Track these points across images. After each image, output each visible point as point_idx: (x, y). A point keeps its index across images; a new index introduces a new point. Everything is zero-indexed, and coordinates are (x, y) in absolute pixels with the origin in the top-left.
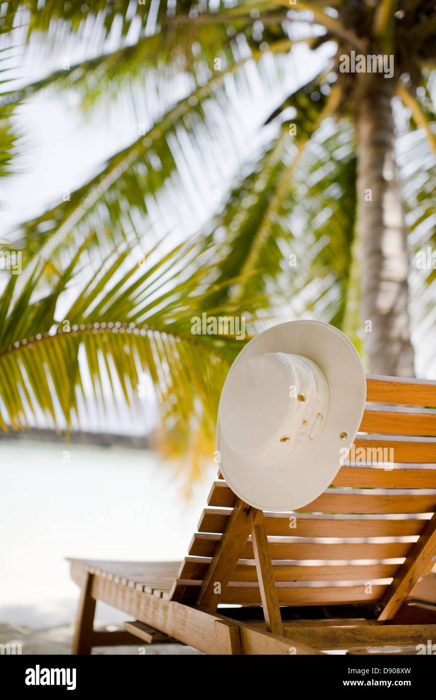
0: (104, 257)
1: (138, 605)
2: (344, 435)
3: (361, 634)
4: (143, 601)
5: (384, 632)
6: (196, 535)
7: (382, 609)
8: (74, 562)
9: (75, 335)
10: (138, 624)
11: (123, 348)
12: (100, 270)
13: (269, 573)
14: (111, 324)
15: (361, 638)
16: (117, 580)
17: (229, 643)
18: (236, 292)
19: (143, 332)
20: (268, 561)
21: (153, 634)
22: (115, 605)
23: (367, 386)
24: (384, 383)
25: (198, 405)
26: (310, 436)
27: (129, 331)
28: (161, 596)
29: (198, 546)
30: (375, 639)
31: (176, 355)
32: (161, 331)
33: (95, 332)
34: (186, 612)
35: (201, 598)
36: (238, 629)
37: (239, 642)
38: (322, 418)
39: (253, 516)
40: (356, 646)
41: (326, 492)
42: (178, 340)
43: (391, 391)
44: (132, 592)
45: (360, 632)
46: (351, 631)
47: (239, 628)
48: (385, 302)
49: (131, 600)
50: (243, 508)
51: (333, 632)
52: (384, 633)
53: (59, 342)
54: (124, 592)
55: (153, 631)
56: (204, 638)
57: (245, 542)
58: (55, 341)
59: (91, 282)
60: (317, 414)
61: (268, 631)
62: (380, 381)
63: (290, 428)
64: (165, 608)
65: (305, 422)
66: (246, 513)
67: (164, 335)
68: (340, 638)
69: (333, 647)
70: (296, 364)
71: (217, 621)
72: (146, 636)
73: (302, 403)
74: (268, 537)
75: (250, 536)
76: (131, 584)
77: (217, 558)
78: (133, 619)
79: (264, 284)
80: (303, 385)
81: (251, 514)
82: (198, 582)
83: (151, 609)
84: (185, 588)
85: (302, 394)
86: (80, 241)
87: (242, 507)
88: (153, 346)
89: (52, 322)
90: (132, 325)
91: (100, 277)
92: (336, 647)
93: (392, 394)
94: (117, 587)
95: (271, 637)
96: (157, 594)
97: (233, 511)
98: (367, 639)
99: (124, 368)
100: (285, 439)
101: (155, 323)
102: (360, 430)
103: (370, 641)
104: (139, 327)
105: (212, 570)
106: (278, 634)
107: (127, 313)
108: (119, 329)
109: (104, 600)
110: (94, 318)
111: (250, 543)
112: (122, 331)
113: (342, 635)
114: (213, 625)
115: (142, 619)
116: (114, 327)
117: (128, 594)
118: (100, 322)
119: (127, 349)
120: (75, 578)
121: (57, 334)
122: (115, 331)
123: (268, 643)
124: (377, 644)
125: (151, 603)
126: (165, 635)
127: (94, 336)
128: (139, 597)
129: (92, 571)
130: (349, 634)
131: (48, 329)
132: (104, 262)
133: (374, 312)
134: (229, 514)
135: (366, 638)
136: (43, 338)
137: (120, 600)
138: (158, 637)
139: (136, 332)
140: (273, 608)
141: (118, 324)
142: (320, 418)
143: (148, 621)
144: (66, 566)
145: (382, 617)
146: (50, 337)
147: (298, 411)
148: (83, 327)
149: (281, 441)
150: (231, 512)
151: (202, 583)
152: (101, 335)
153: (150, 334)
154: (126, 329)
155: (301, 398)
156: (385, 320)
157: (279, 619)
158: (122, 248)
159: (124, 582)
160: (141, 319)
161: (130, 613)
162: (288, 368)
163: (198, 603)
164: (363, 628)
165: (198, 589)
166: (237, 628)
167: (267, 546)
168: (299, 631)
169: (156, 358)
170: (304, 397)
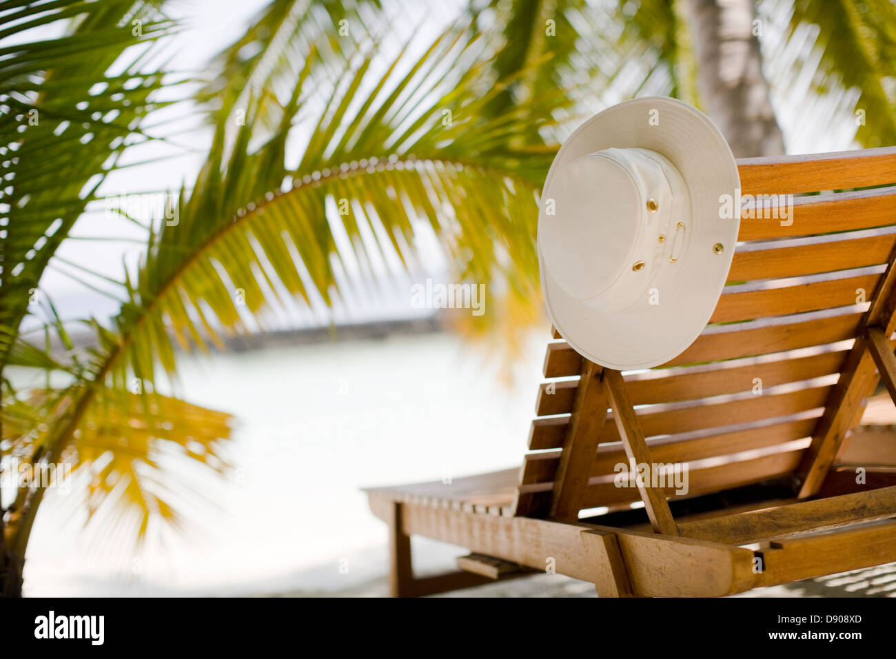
0: (334, 79)
1: (471, 531)
2: (718, 248)
3: (784, 517)
4: (476, 526)
5: (814, 509)
6: (535, 422)
7: (803, 482)
8: (372, 493)
9: (318, 185)
10: (474, 556)
11: (385, 192)
12: (332, 98)
13: (645, 455)
14: (363, 162)
15: (782, 522)
16: (435, 504)
17: (606, 560)
18: (523, 94)
19: (409, 165)
20: (641, 439)
21: (497, 566)
22: (438, 538)
23: (740, 175)
24: (762, 168)
25: (502, 253)
26: (671, 256)
27: (390, 168)
28: (501, 513)
29: (541, 436)
30: (803, 520)
31: (462, 191)
32: (433, 159)
33: (345, 177)
34: (539, 529)
35: (555, 506)
36: (615, 537)
37: (619, 554)
38: (684, 228)
39: (609, 382)
40: (779, 534)
41: (704, 334)
42: (460, 168)
43: (772, 178)
44: (458, 515)
45: (781, 514)
46: (768, 515)
47: (617, 536)
48: (731, 71)
49: (459, 528)
50: (594, 374)
51: (745, 521)
52: (813, 511)
53: (298, 198)
54: (447, 518)
55: (498, 562)
56: (570, 558)
57: (604, 421)
58: (293, 199)
59: (323, 117)
60: (676, 224)
61: (657, 532)
62: (755, 166)
63: (644, 250)
64: (509, 529)
65: (661, 238)
66: (599, 380)
67: (440, 165)
68: (755, 527)
69: (747, 540)
70: (636, 161)
71: (584, 531)
72: (490, 571)
73: (654, 212)
74: (635, 407)
75: (610, 410)
76: (456, 506)
77: (570, 448)
78: (466, 552)
79: (559, 77)
80: (651, 187)
81: (606, 380)
82: (548, 486)
83: (489, 534)
84: (531, 497)
85: (652, 200)
86: (298, 64)
87: (592, 372)
88: (426, 182)
89: (284, 173)
90: (393, 158)
91: (334, 108)
92: (752, 539)
93: (775, 180)
94: (437, 512)
95: (663, 539)
96: (494, 512)
97: (580, 381)
98: (792, 522)
99: (391, 218)
100: (638, 267)
101: (423, 151)
102: (739, 240)
103: (795, 524)
104: (403, 158)
105: (564, 466)
106: (670, 534)
107: (384, 141)
108: (375, 166)
109: (421, 533)
110: (339, 156)
111: (612, 421)
112: (381, 169)
113: (757, 522)
114: (580, 538)
115: (478, 549)
116: (369, 165)
117: (453, 520)
118: (349, 162)
119: (391, 192)
120: (377, 512)
121: (294, 189)
122: (371, 171)
123: (660, 549)
124: (807, 527)
125: (488, 526)
126: (514, 564)
127: (344, 182)
128: (469, 520)
129: (399, 499)
130: (767, 520)
131: (279, 184)
132: (337, 84)
133: (719, 86)
134: (576, 386)
135: (790, 521)
136: (276, 197)
137: (443, 530)
138: (506, 568)
139: (400, 167)
140: (658, 502)
141: (374, 160)
142: (681, 229)
143: (488, 550)
144: (362, 500)
145: (804, 493)
146: (284, 195)
147: (650, 225)
148: (327, 172)
149: (634, 270)
150: (577, 382)
151: (554, 487)
152: (353, 179)
153: (420, 166)
154: (385, 164)
155: (652, 206)
156: (736, 95)
157: (669, 515)
158: (357, 62)
159: (445, 505)
160: (403, 148)
161: (460, 544)
162: (626, 167)
163: (553, 513)
164: (783, 508)
165: (549, 494)
166: (613, 535)
167: (636, 420)
168: (698, 527)
169: (433, 198)
170: (655, 204)
